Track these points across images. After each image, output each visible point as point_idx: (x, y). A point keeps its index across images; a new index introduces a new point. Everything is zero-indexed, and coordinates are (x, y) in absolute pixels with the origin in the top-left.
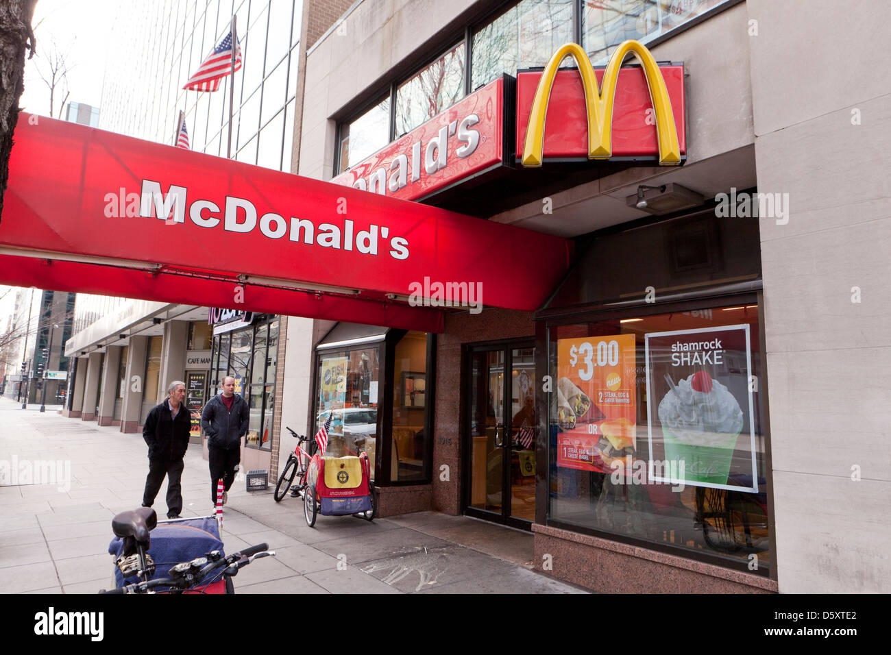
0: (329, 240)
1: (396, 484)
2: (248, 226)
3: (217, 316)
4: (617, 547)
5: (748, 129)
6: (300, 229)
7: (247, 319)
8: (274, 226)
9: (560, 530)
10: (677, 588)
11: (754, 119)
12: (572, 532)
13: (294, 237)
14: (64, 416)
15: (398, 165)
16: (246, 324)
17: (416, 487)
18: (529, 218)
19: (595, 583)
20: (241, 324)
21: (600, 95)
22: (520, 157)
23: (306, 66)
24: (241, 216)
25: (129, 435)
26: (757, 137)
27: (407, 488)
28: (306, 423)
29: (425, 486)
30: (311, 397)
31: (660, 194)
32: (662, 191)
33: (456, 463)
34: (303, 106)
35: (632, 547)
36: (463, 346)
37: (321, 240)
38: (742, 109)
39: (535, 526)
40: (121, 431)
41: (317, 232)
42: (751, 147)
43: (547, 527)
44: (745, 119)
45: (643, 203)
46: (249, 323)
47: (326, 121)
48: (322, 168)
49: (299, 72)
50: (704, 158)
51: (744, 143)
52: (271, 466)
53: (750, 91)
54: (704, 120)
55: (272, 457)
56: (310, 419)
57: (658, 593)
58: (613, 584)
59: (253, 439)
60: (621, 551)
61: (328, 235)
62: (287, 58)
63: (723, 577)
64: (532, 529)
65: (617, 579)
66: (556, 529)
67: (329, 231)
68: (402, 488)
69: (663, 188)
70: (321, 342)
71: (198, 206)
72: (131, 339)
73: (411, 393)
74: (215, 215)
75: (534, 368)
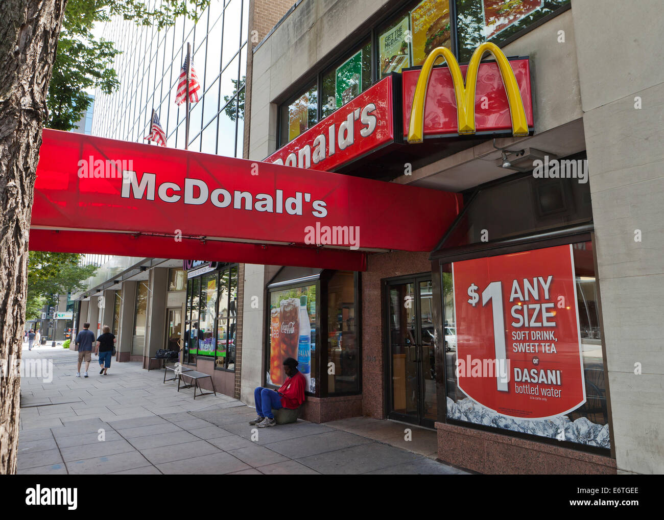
0: (264, 206)
1: (332, 395)
2: (202, 200)
3: (189, 264)
4: (499, 438)
5: (578, 106)
6: (242, 199)
7: (213, 266)
8: (222, 198)
9: (456, 427)
10: (544, 468)
11: (583, 98)
12: (465, 428)
13: (237, 205)
14: (71, 349)
15: (319, 143)
16: (213, 269)
17: (350, 397)
18: (424, 178)
19: (484, 468)
20: (208, 269)
21: (465, 86)
22: (407, 136)
23: (252, 61)
24: (197, 192)
25: (123, 364)
26: (584, 112)
27: (342, 398)
28: (261, 348)
29: (356, 396)
30: (265, 327)
31: (520, 156)
32: (522, 154)
33: (380, 377)
34: (251, 93)
35: (510, 438)
36: (382, 281)
37: (258, 206)
38: (574, 91)
39: (438, 425)
40: (117, 361)
41: (255, 201)
42: (580, 120)
43: (446, 425)
44: (576, 98)
45: (506, 164)
46: (215, 268)
47: (269, 104)
48: (267, 142)
49: (247, 66)
50: (548, 129)
51: (576, 116)
52: (235, 384)
53: (578, 77)
54: (546, 100)
55: (235, 378)
56: (264, 344)
57: (530, 473)
58: (496, 468)
59: (220, 363)
60: (501, 441)
61: (264, 202)
62: (238, 55)
63: (577, 458)
64: (435, 427)
65: (500, 464)
66: (453, 426)
67: (264, 199)
68: (338, 398)
69: (523, 152)
70: (271, 282)
71: (164, 187)
72: (123, 283)
73: (348, 321)
74: (177, 193)
75: (432, 297)
